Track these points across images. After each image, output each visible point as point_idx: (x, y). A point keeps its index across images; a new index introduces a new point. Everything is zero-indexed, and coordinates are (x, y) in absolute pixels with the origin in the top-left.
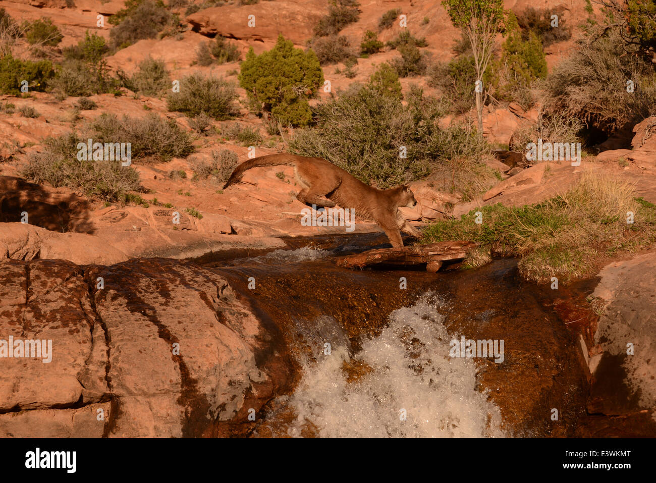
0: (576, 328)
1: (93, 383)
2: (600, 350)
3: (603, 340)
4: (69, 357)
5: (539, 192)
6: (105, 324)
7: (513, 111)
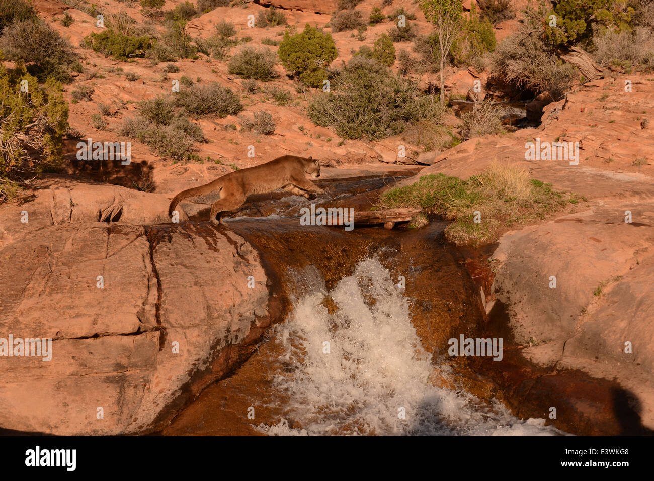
0: (478, 281)
1: (148, 319)
2: (494, 298)
3: (496, 291)
4: (133, 300)
5: (471, 160)
6: (158, 274)
7: (470, 72)
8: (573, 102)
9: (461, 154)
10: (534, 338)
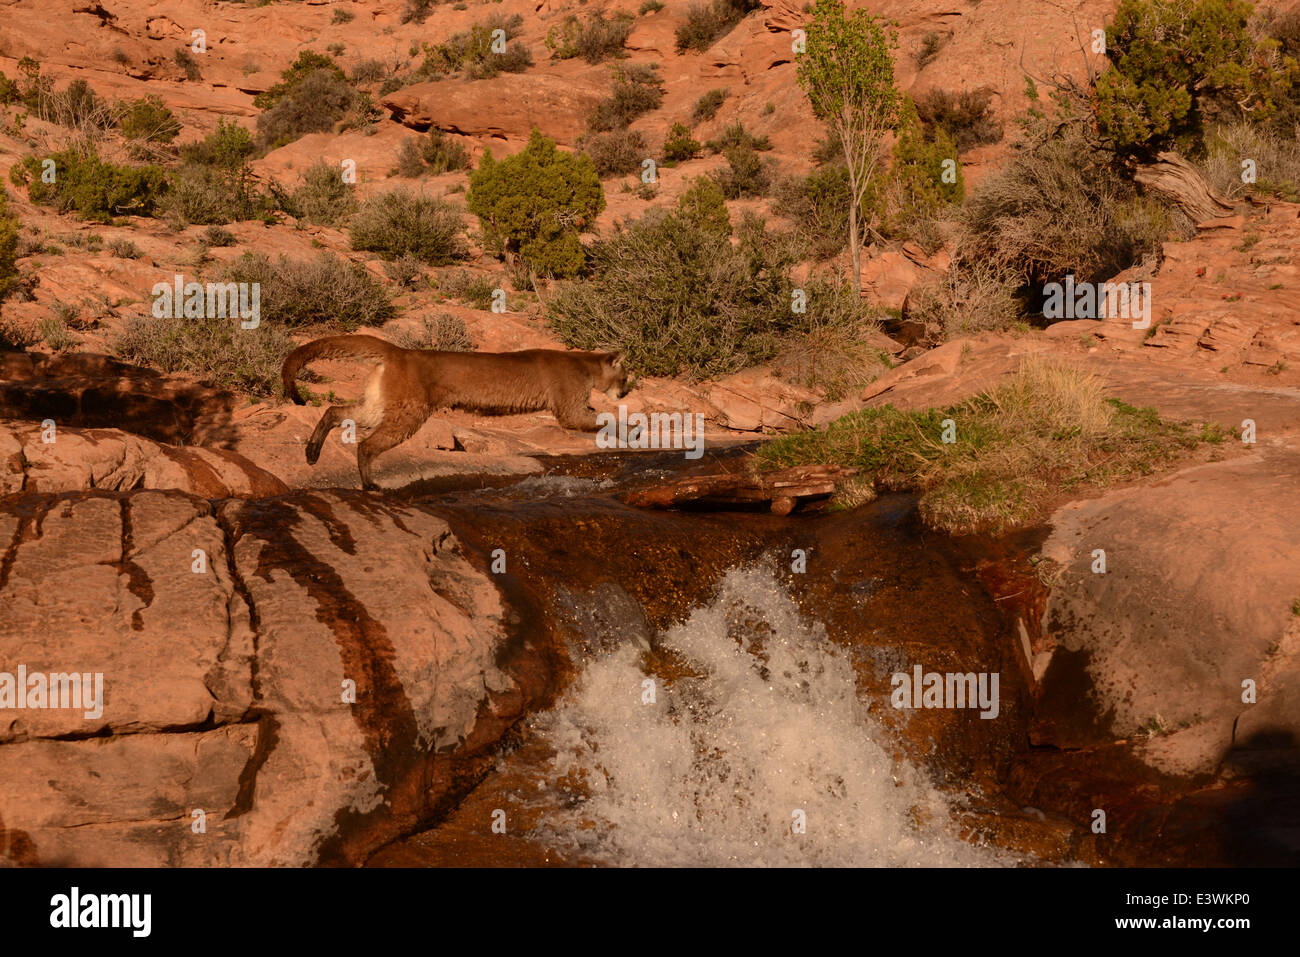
0: (1012, 607)
1: (231, 691)
2: (1050, 644)
3: (1055, 626)
4: (192, 649)
5: (951, 387)
6: (250, 595)
7: (909, 255)
8: (1176, 260)
9: (926, 376)
10: (1159, 718)
